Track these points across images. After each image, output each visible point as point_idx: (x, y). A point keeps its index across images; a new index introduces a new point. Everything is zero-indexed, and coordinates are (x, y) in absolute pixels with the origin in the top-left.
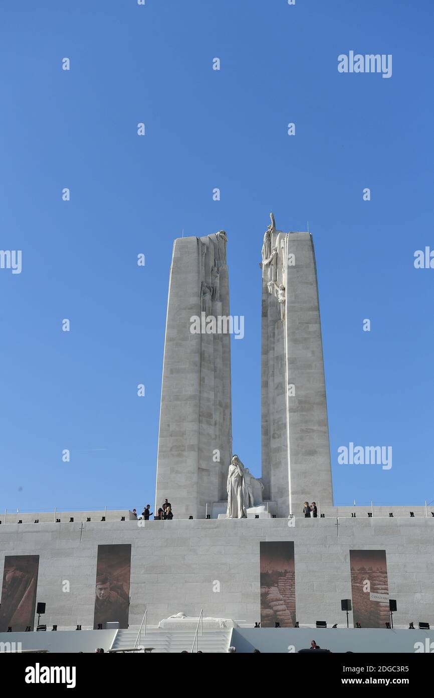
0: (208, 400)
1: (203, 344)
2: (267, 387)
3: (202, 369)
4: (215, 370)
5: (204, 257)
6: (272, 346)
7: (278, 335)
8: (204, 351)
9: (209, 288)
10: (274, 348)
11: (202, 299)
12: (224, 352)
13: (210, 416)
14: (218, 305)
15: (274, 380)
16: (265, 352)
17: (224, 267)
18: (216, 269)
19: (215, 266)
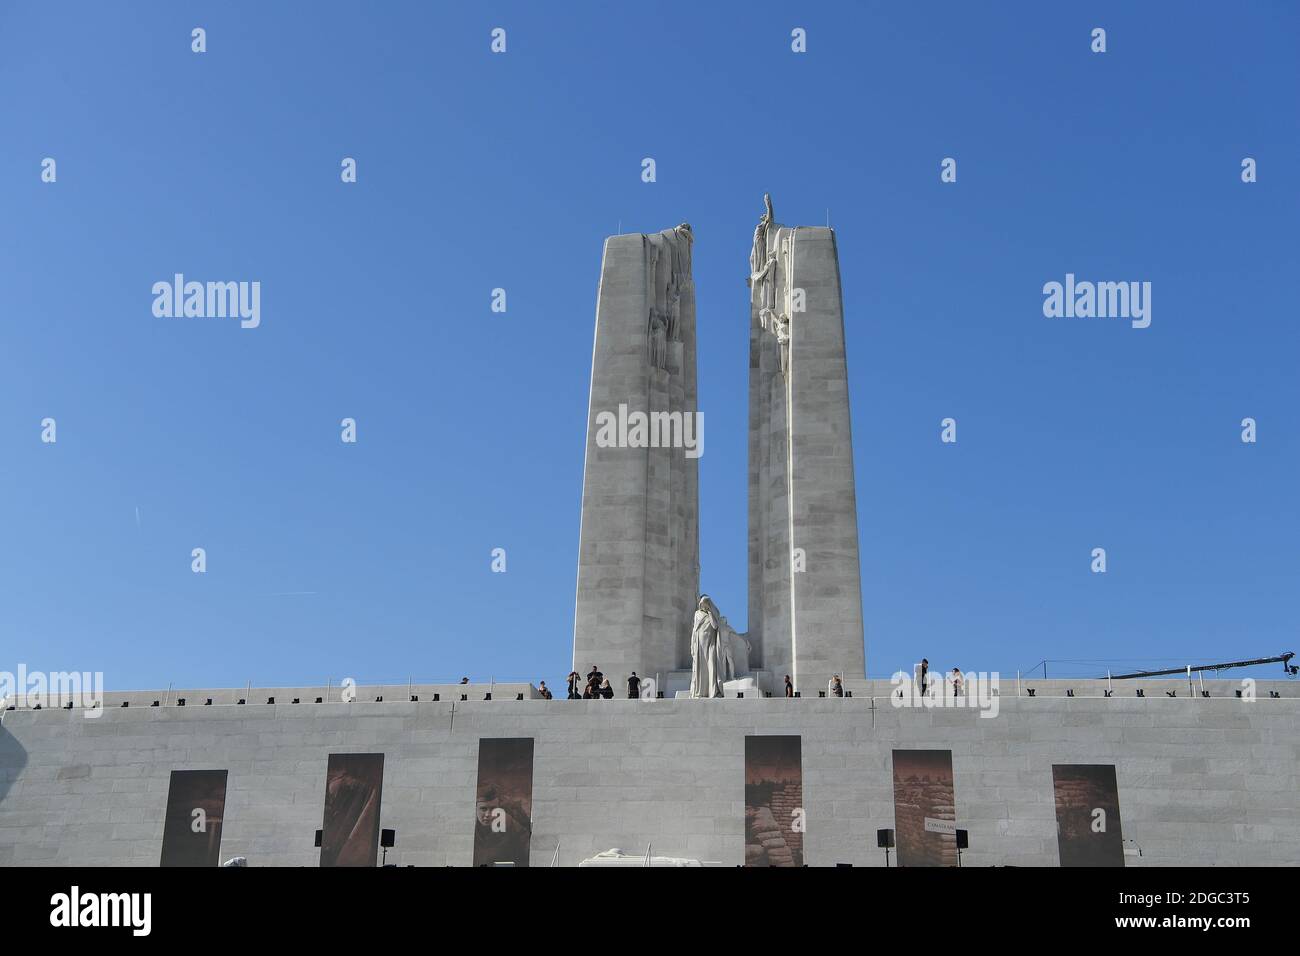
0: (661, 504)
2: (758, 483)
4: (672, 455)
5: (654, 268)
6: (767, 415)
9: (663, 319)
10: (769, 419)
11: (650, 337)
13: (663, 530)
14: (678, 347)
15: (769, 472)
16: (755, 425)
17: (687, 285)
18: (675, 287)
19: (673, 282)
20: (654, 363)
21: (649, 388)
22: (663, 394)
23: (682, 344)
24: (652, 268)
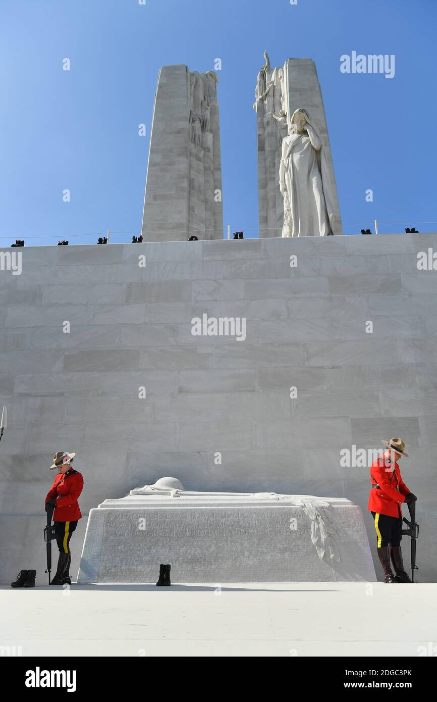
1: (192, 172)
3: (191, 197)
6: (273, 176)
8: (193, 179)
9: (199, 118)
11: (190, 126)
12: (215, 187)
14: (209, 137)
15: (275, 212)
16: (264, 186)
17: (214, 104)
18: (206, 102)
19: (205, 100)
20: (194, 141)
21: (190, 156)
22: (199, 162)
23: (212, 135)
24: (191, 86)
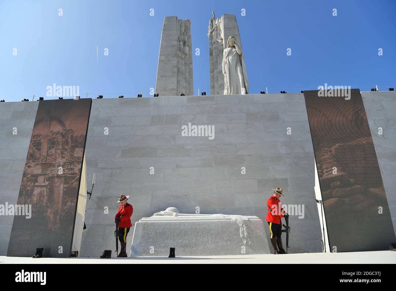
1: (179, 65)
2: (214, 88)
3: (178, 76)
4: (185, 78)
5: (179, 27)
6: (217, 67)
7: (220, 61)
8: (179, 68)
9: (182, 40)
10: (217, 68)
11: (178, 43)
12: (190, 72)
15: (218, 83)
16: (212, 71)
17: (189, 34)
19: (185, 32)
21: (178, 57)
22: (182, 60)
23: (188, 48)
